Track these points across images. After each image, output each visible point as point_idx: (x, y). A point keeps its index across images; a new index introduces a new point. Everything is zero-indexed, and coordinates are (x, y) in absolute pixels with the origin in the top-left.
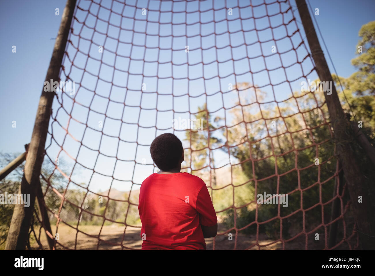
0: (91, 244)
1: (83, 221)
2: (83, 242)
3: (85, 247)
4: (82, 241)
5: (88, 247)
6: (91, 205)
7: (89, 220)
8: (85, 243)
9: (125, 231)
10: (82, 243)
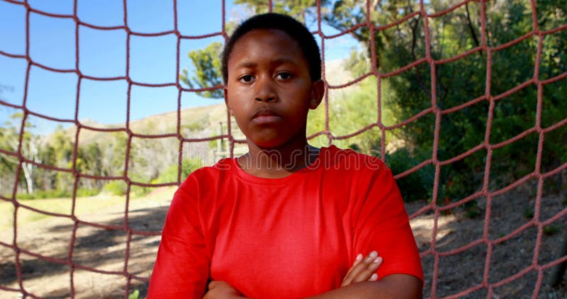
0: (61, 245)
1: (36, 190)
2: (44, 242)
3: (49, 252)
4: (42, 239)
5: (55, 253)
6: (46, 157)
7: (48, 189)
8: (46, 244)
9: (127, 211)
10: (42, 245)
